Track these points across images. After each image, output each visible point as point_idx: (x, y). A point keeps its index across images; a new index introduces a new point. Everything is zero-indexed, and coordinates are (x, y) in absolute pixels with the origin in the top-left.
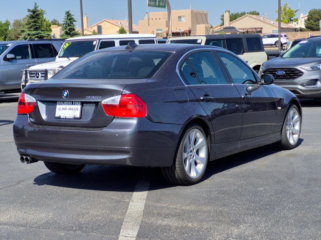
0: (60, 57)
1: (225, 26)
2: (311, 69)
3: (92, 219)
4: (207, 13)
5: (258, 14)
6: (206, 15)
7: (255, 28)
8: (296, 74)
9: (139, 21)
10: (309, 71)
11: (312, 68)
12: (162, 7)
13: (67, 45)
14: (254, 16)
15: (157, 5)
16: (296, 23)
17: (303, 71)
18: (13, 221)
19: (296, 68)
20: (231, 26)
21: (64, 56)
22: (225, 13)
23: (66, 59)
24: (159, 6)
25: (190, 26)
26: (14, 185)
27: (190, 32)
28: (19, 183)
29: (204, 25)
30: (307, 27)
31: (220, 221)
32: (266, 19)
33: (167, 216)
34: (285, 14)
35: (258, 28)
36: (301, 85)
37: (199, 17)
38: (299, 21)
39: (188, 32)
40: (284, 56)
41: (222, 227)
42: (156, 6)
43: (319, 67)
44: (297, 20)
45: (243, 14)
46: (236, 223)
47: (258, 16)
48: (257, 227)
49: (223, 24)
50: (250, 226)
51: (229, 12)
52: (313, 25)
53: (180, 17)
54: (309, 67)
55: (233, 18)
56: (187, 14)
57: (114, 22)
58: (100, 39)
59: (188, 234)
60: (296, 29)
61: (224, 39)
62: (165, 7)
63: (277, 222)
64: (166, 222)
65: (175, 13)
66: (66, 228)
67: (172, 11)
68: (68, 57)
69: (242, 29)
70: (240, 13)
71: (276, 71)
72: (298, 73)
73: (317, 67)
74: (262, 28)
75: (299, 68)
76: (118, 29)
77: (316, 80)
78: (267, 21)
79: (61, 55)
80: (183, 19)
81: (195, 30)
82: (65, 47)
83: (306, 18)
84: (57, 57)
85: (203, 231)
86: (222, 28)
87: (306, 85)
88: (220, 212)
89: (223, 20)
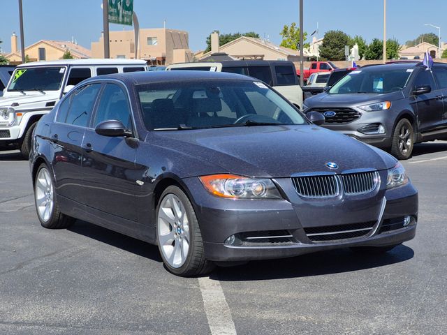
0: (9, 91)
1: (213, 52)
2: (371, 110)
3: (158, 313)
4: (187, 34)
5: (257, 36)
6: (186, 37)
7: (254, 56)
8: (350, 115)
9: (92, 43)
10: (369, 111)
11: (371, 107)
12: (127, 23)
13: (20, 73)
14: (253, 39)
15: (120, 21)
16: (307, 51)
17: (360, 111)
18: (41, 318)
19: (351, 107)
20: (221, 51)
21: (15, 89)
22: (212, 35)
23: (19, 93)
24: (123, 23)
25: (165, 52)
26: (15, 269)
27: (164, 59)
28: (20, 266)
29: (183, 51)
30: (322, 56)
31: (342, 312)
32: (268, 44)
33: (264, 307)
34: (293, 37)
35: (259, 56)
36: (358, 131)
37: (177, 39)
38: (311, 47)
39: (161, 60)
40: (331, 91)
41: (350, 319)
42: (119, 23)
43: (381, 106)
44: (308, 45)
45: (237, 36)
46: (366, 313)
47: (258, 39)
48: (398, 318)
49: (210, 49)
50: (388, 317)
51: (218, 32)
52: (330, 52)
53: (149, 39)
54: (368, 106)
55: (224, 40)
56: (159, 34)
57: (56, 44)
58: (70, 65)
59: (309, 330)
60: (308, 58)
61: (247, 67)
62: (131, 24)
63: (422, 311)
64: (266, 315)
65: (144, 32)
66: (128, 326)
67: (140, 30)
68: (22, 90)
69: (236, 56)
70: (232, 34)
71: (324, 112)
72: (353, 114)
73: (379, 106)
74: (263, 56)
75: (354, 107)
76: (62, 54)
77: (378, 124)
78: (270, 45)
79: (12, 88)
80: (154, 41)
81: (171, 57)
82: (18, 76)
83: (321, 43)
84: (5, 90)
85: (328, 326)
86: (208, 55)
87: (365, 131)
88: (336, 299)
89: (209, 44)
